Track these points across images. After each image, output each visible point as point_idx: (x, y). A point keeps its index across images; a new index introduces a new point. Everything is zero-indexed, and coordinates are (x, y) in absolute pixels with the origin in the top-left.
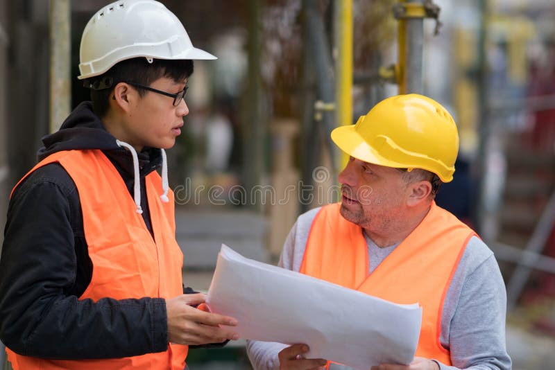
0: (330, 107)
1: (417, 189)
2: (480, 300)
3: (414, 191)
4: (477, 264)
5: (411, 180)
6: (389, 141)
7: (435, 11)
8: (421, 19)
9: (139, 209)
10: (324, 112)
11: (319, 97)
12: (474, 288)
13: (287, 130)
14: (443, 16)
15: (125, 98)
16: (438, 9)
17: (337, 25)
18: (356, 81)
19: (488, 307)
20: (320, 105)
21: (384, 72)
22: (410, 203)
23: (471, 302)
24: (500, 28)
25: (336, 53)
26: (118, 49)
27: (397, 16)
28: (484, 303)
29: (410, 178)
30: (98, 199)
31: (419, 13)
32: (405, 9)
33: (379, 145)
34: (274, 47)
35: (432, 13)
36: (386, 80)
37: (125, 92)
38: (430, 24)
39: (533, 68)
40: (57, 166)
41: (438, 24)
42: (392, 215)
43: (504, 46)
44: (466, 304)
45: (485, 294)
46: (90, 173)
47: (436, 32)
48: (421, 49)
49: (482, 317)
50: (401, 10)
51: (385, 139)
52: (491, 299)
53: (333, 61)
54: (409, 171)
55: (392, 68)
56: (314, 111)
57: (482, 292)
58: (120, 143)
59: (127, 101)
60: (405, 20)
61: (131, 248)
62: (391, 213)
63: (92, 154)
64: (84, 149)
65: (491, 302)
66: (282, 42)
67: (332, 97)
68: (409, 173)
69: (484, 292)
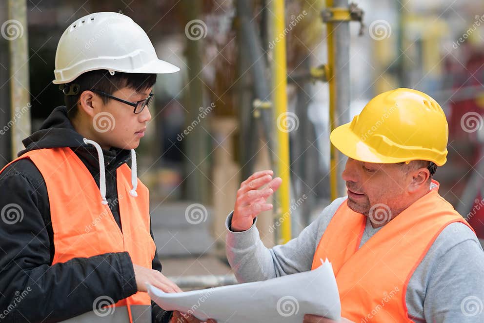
0: (267, 104)
1: (416, 177)
2: (450, 281)
3: (414, 178)
4: (449, 247)
5: (410, 170)
6: (385, 139)
7: (359, 14)
8: (347, 22)
9: (104, 200)
10: (261, 110)
11: (255, 96)
12: (445, 269)
13: (226, 127)
14: (366, 19)
15: (90, 104)
16: (362, 13)
17: (270, 30)
18: (289, 81)
19: (458, 288)
20: (258, 103)
21: (315, 71)
22: (411, 190)
23: (441, 283)
24: (416, 27)
25: (270, 56)
26: (84, 61)
27: (325, 20)
28: (454, 284)
29: (409, 169)
30: (67, 192)
31: (346, 17)
32: (332, 14)
33: (376, 144)
34: (212, 52)
35: (356, 16)
36: (317, 78)
37: (90, 99)
38: (354, 26)
39: (447, 64)
40: (28, 162)
41: (362, 26)
42: (395, 203)
43: (420, 44)
44: (435, 285)
45: (455, 275)
46: (60, 169)
47: (361, 34)
48: (348, 49)
49: (451, 297)
50: (328, 15)
51: (382, 138)
52: (461, 280)
53: (267, 63)
54: (407, 163)
55: (322, 67)
56: (252, 108)
57: (452, 273)
58: (86, 141)
59: (92, 107)
60: (331, 23)
61: (95, 236)
62: (394, 202)
63: (62, 152)
64: (56, 148)
65: (461, 283)
66: (219, 47)
67: (269, 95)
68: (407, 165)
69: (454, 274)
